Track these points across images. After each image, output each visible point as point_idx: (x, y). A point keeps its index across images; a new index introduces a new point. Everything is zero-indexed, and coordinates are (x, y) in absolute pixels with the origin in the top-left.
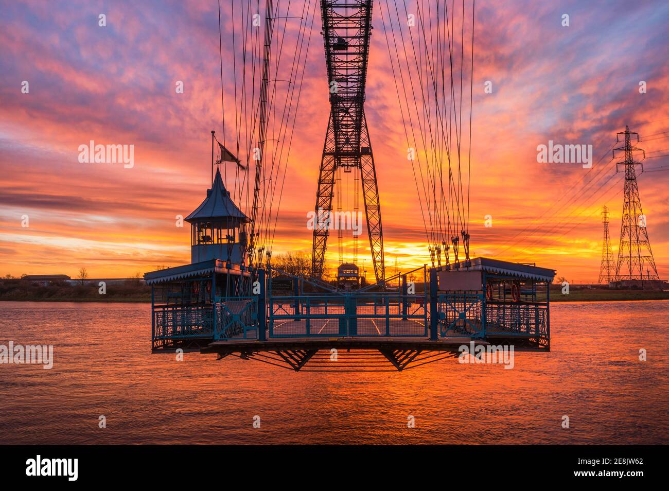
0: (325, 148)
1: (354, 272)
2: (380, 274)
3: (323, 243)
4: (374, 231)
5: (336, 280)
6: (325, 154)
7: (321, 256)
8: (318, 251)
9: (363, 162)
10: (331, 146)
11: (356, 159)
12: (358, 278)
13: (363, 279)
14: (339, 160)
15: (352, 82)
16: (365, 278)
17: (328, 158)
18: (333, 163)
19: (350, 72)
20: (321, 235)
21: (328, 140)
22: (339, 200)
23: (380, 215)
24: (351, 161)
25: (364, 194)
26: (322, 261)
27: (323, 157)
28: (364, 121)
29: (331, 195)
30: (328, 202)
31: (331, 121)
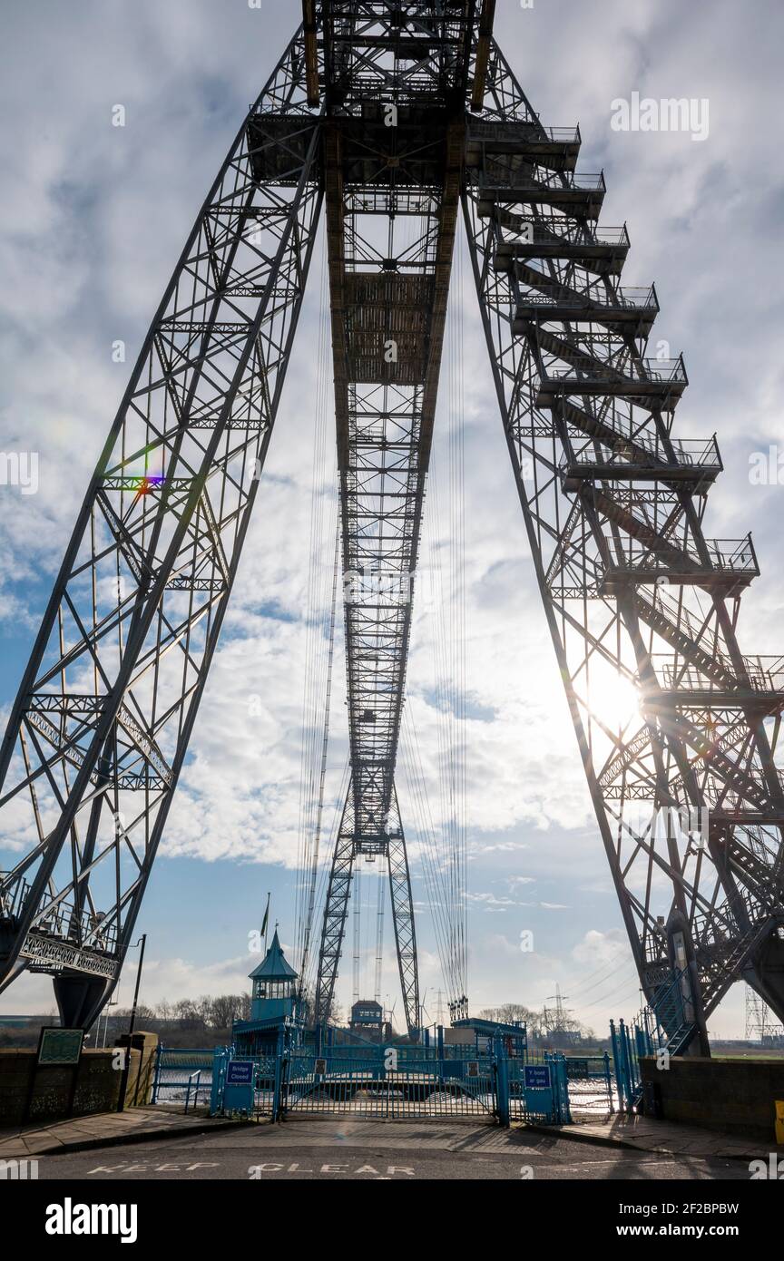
0: (341, 828)
1: (375, 1014)
2: (412, 1016)
3: (332, 968)
4: (405, 951)
5: (348, 1026)
6: (340, 836)
7: (328, 989)
8: (325, 980)
9: (391, 849)
10: (349, 826)
11: (382, 844)
12: (381, 1024)
13: (389, 1026)
14: (359, 843)
15: (379, 755)
16: (391, 1025)
17: (345, 842)
18: (350, 848)
19: (377, 745)
20: (330, 956)
21: (345, 817)
22: (357, 901)
23: (413, 927)
24: (374, 846)
25: (392, 895)
26: (331, 995)
27: (338, 840)
28: (393, 792)
29: (346, 896)
30: (342, 905)
31: (351, 791)
